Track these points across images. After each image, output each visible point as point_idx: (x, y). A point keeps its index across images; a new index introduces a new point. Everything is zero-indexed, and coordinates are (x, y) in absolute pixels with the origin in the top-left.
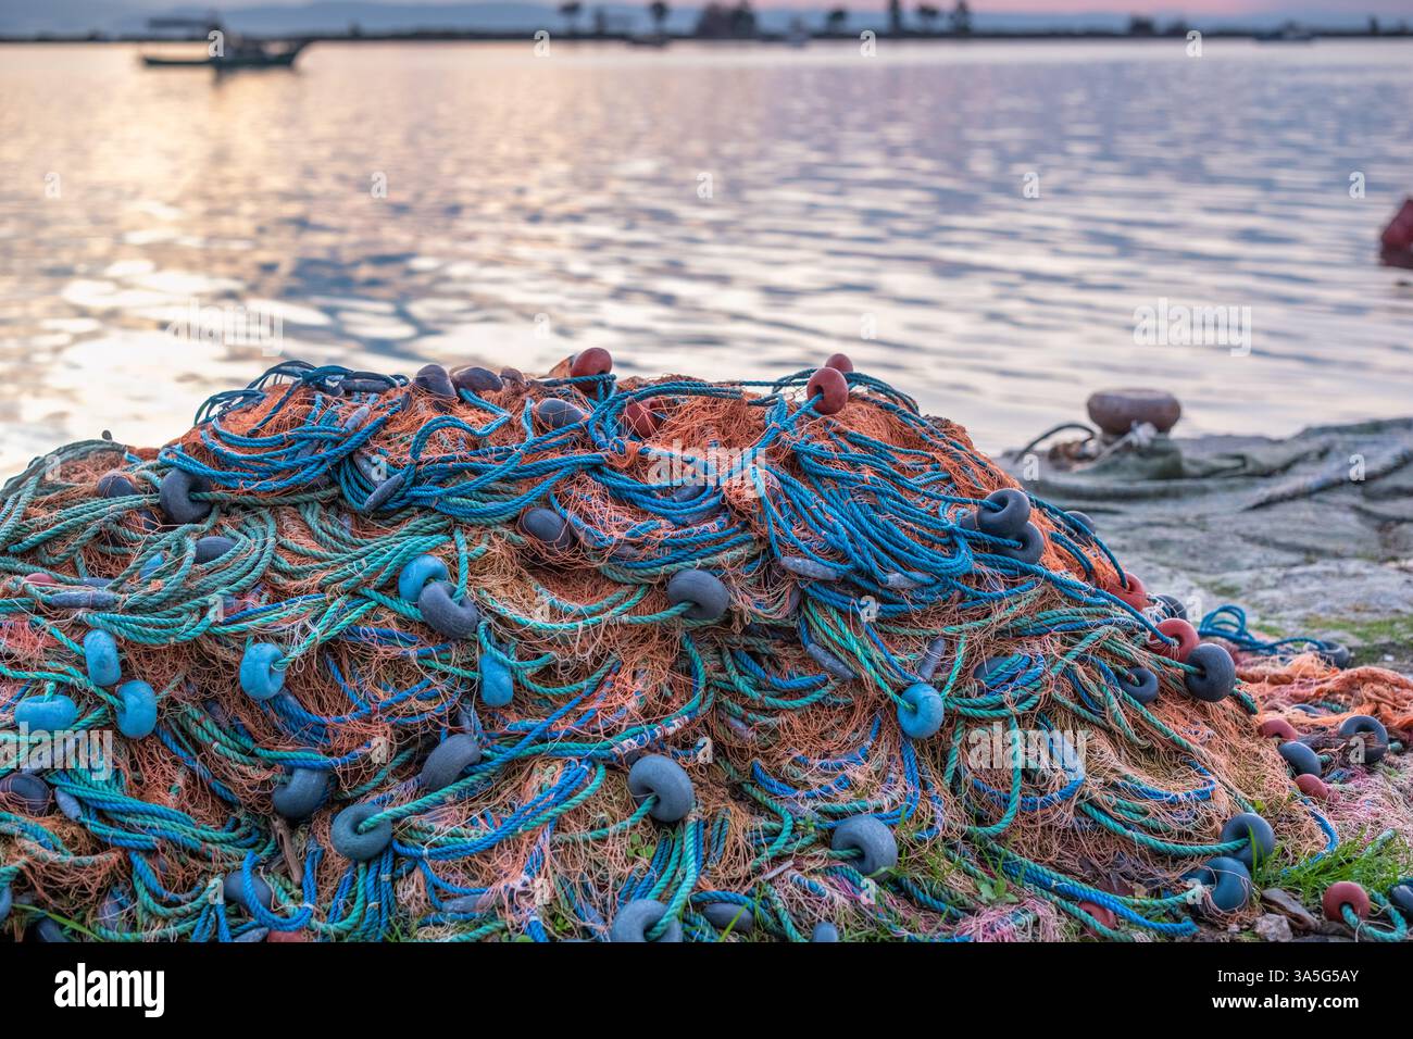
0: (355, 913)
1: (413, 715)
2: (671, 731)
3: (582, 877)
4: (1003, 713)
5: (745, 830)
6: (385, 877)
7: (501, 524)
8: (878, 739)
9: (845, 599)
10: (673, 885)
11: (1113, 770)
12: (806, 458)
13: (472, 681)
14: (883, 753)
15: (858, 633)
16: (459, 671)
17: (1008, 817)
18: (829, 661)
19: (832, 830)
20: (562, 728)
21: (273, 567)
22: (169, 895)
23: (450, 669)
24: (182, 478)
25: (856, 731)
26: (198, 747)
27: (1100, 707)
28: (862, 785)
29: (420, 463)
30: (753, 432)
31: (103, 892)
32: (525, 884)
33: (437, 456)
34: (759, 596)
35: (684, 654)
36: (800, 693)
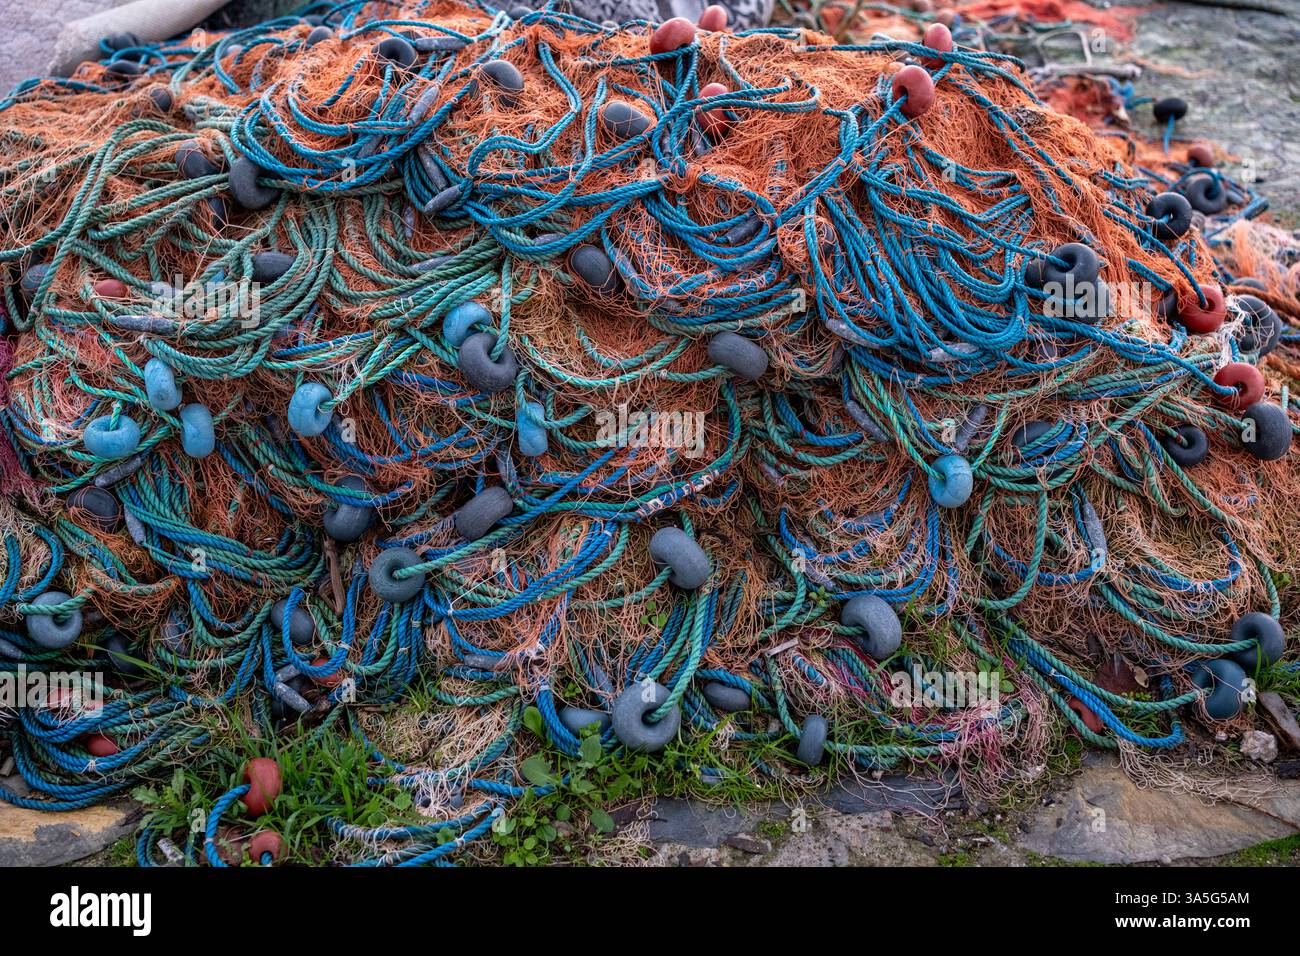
0: (387, 657)
1: (451, 461)
2: (699, 487)
3: (595, 643)
4: (1033, 488)
5: (757, 600)
6: (416, 624)
7: (551, 261)
8: (904, 502)
9: (887, 367)
10: (682, 659)
11: (1138, 551)
12: (873, 192)
13: (510, 430)
14: (908, 517)
15: (896, 399)
16: (497, 420)
17: (1023, 591)
18: (865, 422)
19: (844, 602)
20: (593, 485)
21: (328, 285)
22: (220, 624)
23: (489, 418)
24: (250, 168)
25: (887, 486)
26: (257, 465)
27: (1140, 477)
28: (880, 552)
29: (477, 178)
30: (824, 147)
31: (164, 615)
32: (539, 653)
33: (495, 172)
34: (802, 353)
35: (723, 403)
36: (835, 450)
